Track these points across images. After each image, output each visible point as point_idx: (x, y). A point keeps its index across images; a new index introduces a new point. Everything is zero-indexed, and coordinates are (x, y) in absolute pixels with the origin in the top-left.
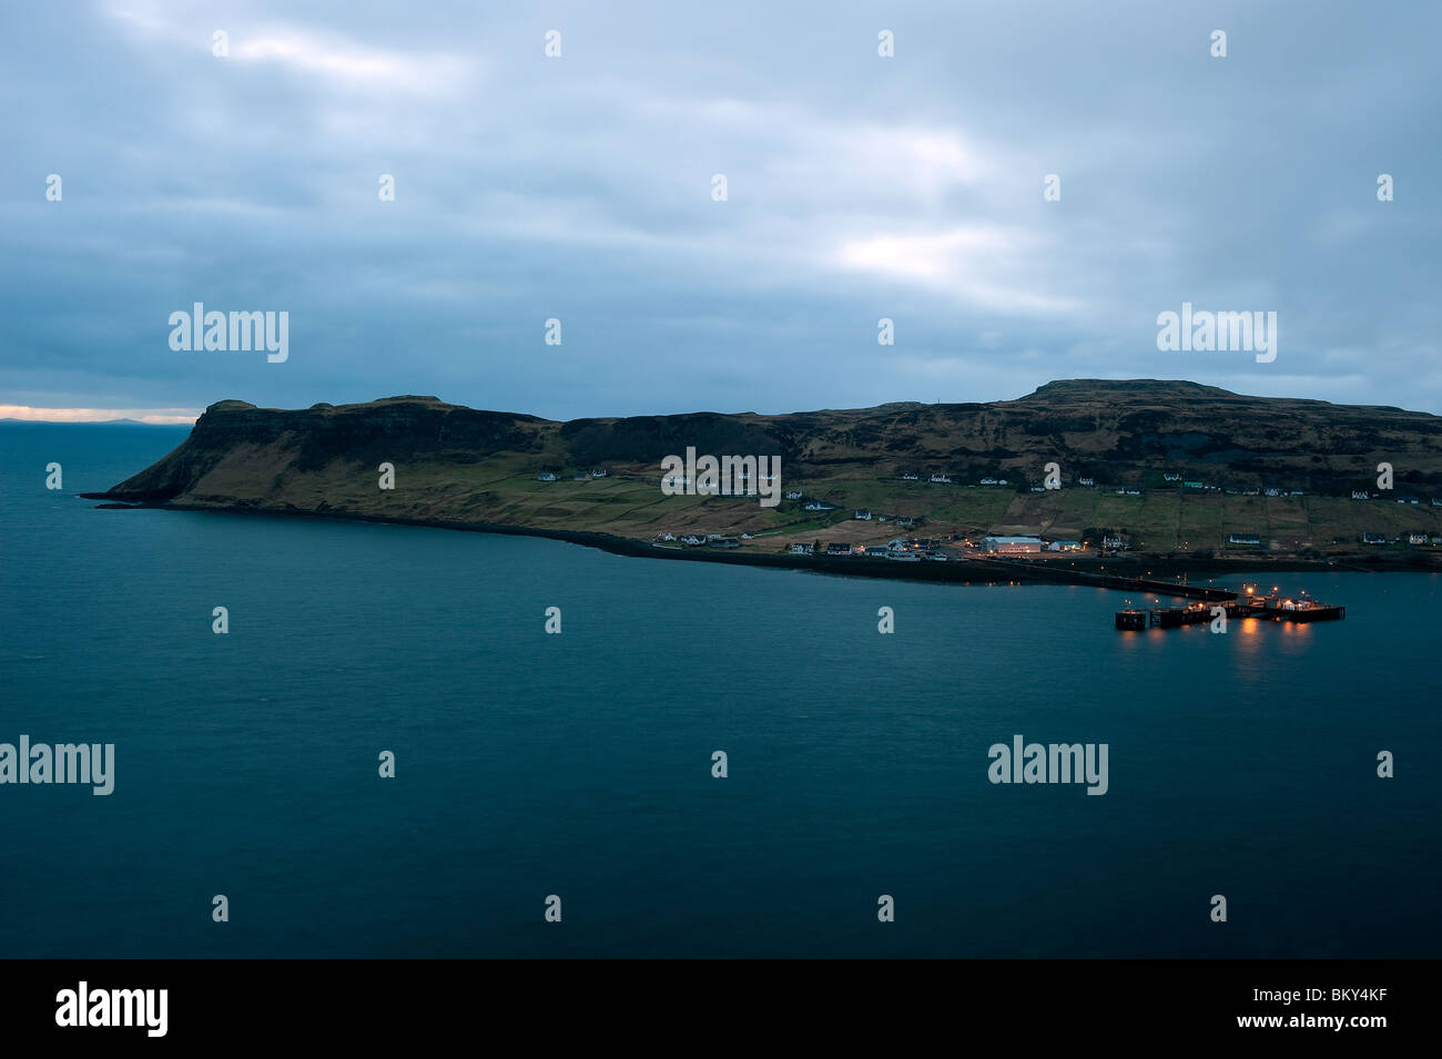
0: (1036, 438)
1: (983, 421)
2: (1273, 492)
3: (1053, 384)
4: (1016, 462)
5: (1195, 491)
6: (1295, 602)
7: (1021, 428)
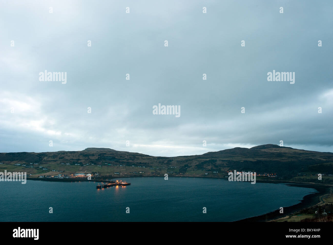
0: (85, 157)
1: (76, 154)
2: (121, 166)
3: (88, 148)
4: (81, 161)
5: (109, 165)
6: (124, 183)
7: (82, 155)
